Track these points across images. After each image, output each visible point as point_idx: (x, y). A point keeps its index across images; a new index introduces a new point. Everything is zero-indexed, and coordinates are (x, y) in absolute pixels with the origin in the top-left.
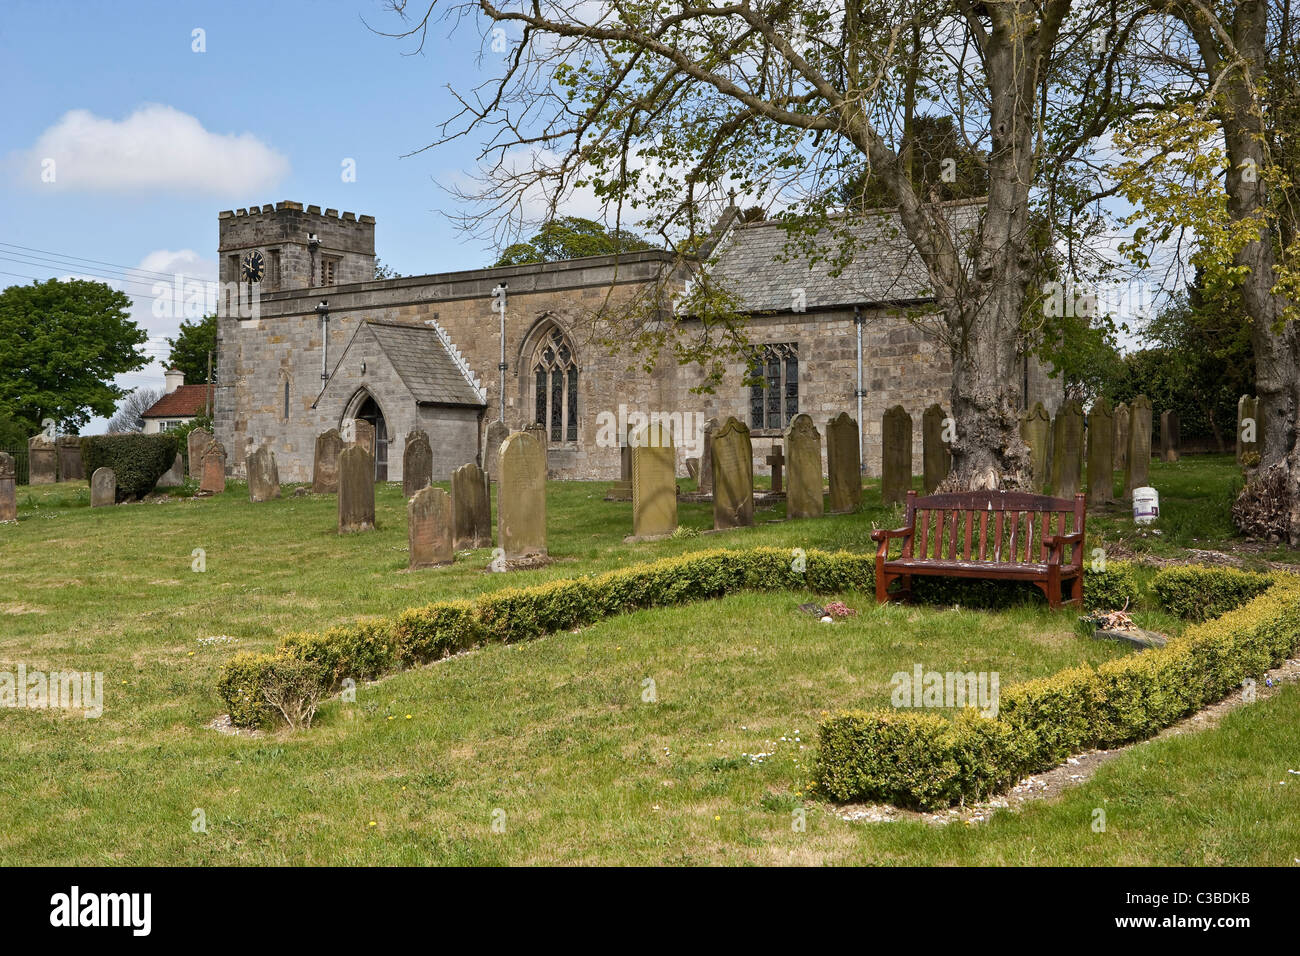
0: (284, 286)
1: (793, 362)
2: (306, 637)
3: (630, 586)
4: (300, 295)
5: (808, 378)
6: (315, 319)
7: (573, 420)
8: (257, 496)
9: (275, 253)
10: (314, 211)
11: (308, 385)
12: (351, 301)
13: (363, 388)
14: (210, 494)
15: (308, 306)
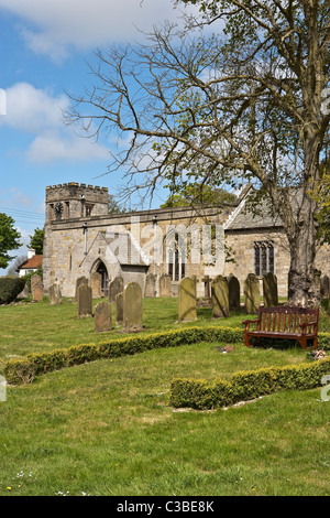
0: (71, 217)
1: (272, 248)
2: (35, 355)
3: (157, 339)
4: (77, 220)
5: (278, 255)
6: (82, 230)
7: (183, 272)
8: (53, 303)
9: (68, 203)
10: (83, 186)
11: (78, 257)
12: (96, 223)
13: (99, 259)
14: (36, 301)
15: (79, 225)
